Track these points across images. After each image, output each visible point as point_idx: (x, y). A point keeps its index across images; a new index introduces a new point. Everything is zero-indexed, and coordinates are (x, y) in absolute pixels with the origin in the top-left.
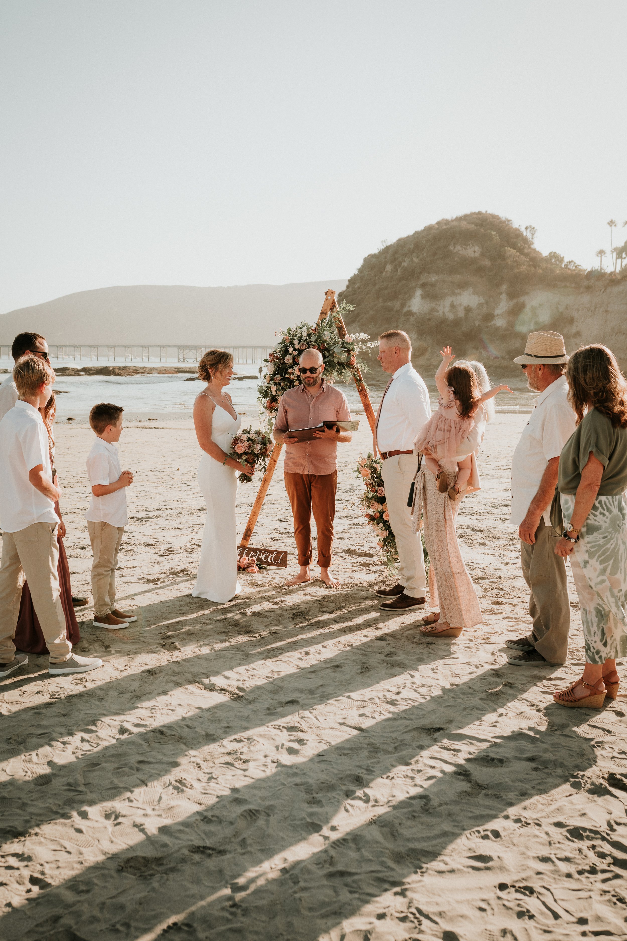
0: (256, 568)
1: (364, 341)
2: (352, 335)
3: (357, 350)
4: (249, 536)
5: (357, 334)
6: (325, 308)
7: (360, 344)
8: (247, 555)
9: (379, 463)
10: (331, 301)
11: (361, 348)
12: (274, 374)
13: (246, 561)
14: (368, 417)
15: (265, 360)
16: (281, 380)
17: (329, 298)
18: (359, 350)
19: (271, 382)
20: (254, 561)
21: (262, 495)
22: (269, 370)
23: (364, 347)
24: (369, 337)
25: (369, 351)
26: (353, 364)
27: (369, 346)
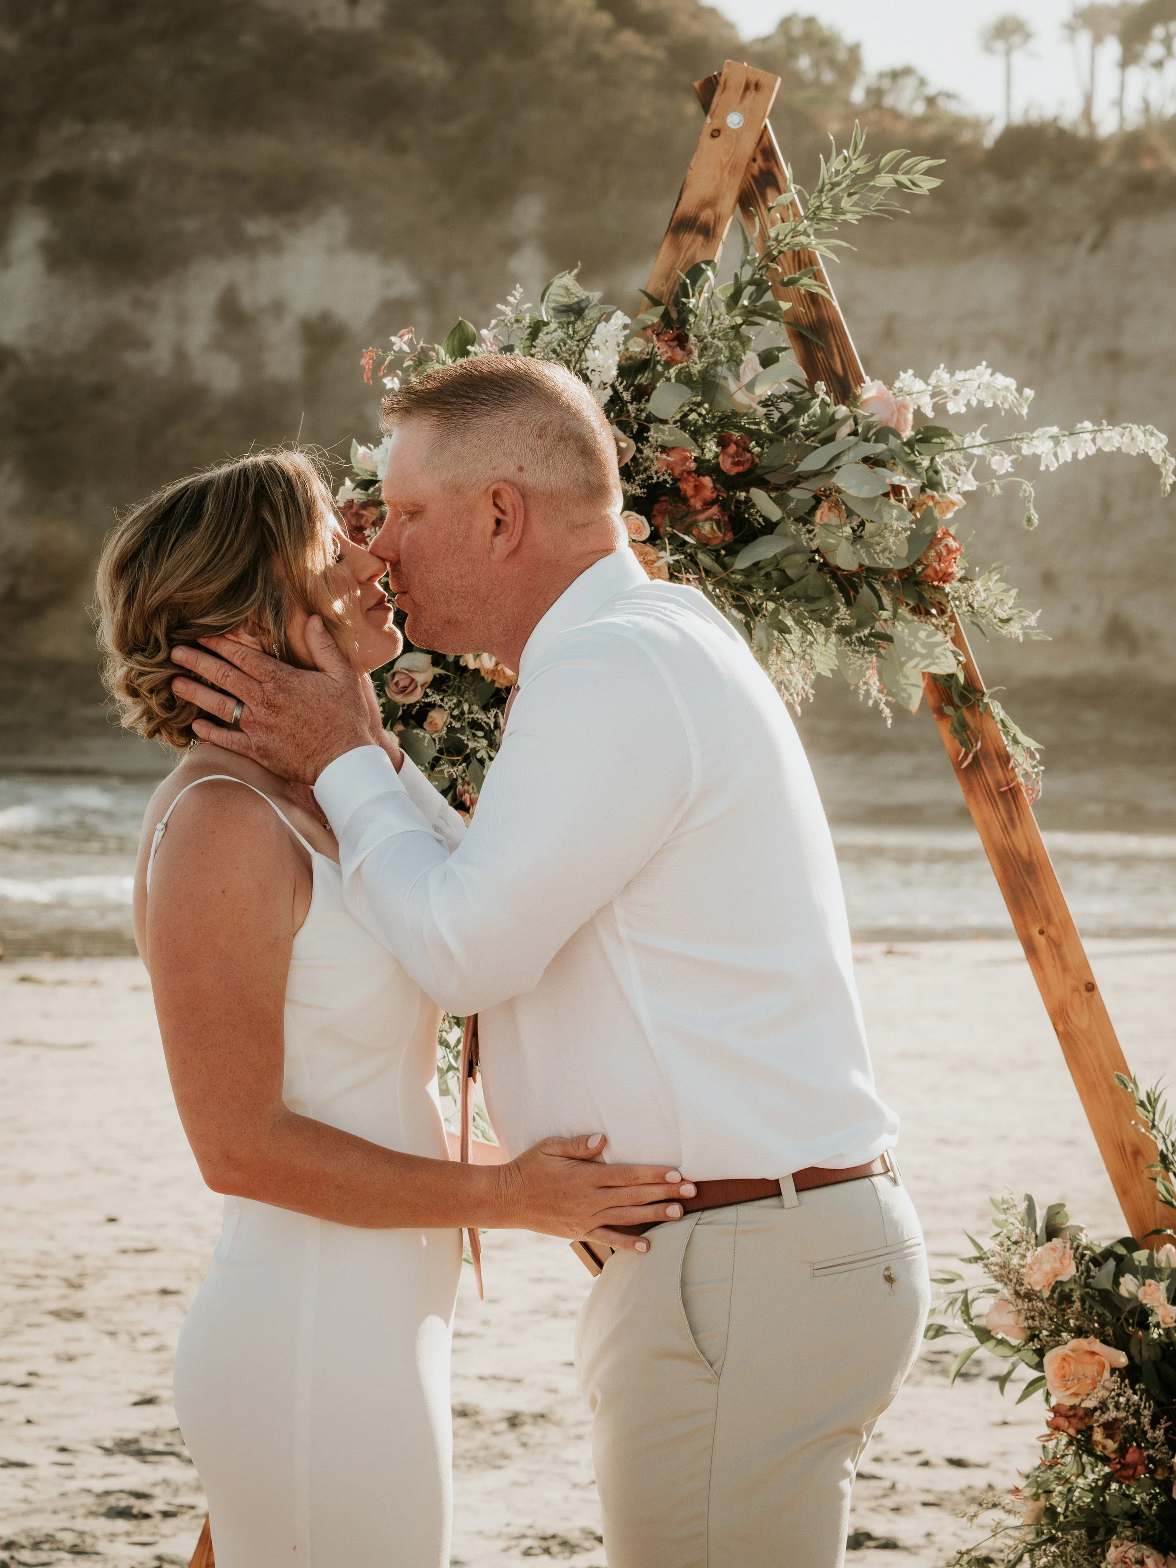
1: (998, 425)
2: (907, 379)
5: (941, 376)
6: (704, 188)
9: (1151, 1272)
10: (749, 145)
11: (983, 472)
14: (1031, 950)
16: (437, 684)
17: (732, 119)
18: (970, 482)
23: (1002, 464)
24: (1029, 392)
25: (1028, 488)
26: (946, 577)
27: (1037, 458)
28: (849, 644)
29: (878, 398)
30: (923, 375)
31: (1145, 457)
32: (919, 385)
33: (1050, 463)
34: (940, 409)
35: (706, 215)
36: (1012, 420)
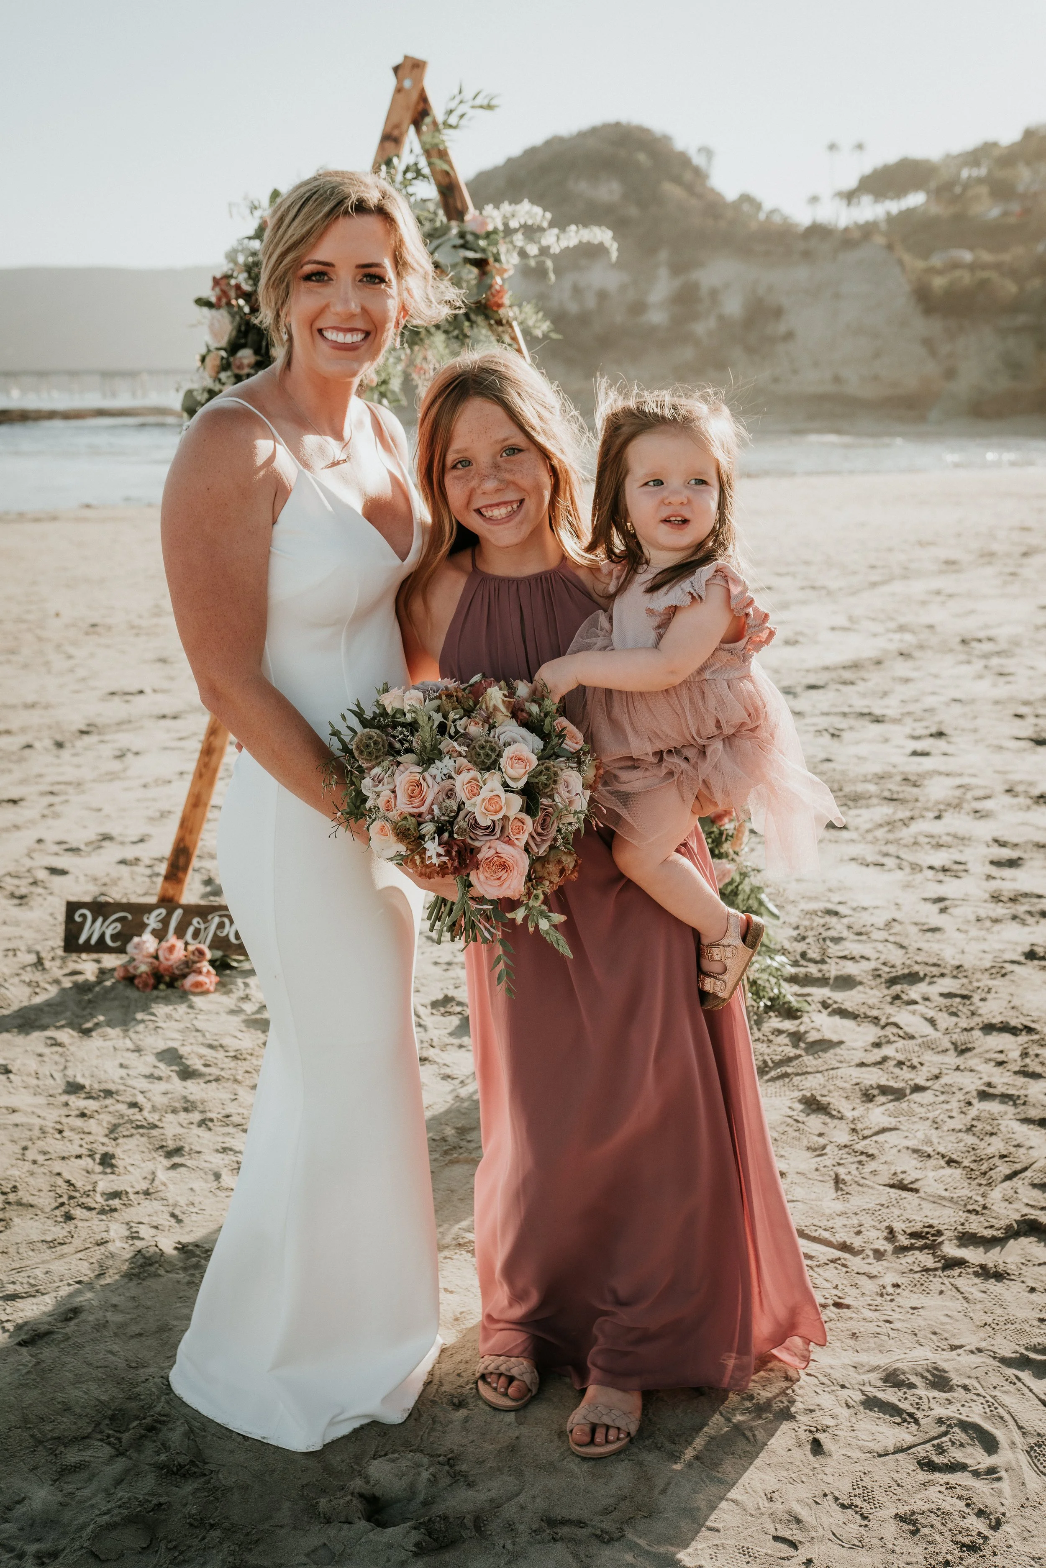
0: (207, 976)
1: (531, 231)
2: (489, 209)
3: (510, 261)
4: (185, 869)
5: (506, 207)
6: (395, 119)
7: (519, 239)
8: (180, 932)
10: (415, 96)
11: (523, 254)
12: (234, 348)
13: (179, 953)
15: (202, 302)
17: (407, 84)
18: (515, 259)
19: (223, 376)
20: (201, 953)
21: (217, 743)
22: (215, 334)
23: (533, 250)
24: (548, 215)
25: (549, 264)
26: (500, 306)
27: (549, 247)
28: (449, 339)
29: (474, 219)
30: (497, 207)
31: (601, 244)
32: (495, 213)
33: (555, 249)
34: (506, 225)
35: (396, 133)
36: (541, 229)
